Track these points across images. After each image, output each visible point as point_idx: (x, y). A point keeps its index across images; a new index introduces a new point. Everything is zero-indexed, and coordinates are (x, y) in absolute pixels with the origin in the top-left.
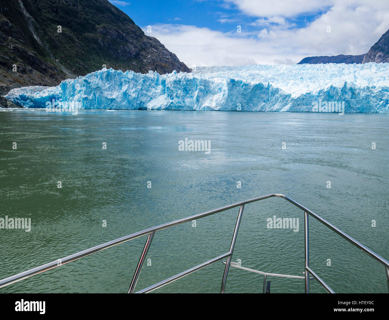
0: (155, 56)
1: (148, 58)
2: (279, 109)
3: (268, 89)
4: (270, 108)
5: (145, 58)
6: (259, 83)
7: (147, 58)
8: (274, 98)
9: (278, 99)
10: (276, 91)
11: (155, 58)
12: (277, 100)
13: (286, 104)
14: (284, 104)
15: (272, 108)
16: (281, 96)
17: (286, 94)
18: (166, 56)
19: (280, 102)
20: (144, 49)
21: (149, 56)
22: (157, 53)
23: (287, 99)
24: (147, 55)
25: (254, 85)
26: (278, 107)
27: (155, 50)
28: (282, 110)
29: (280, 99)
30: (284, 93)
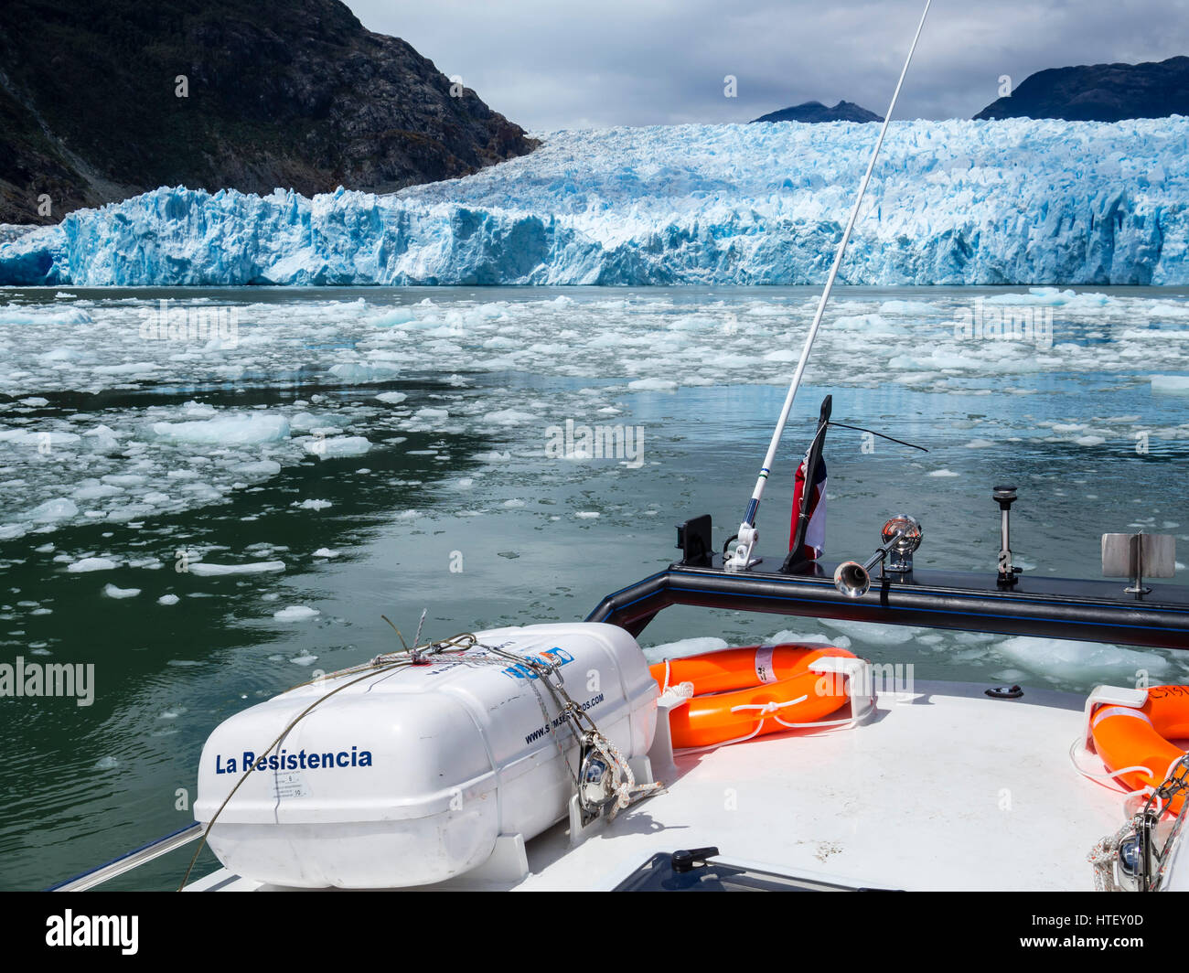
0: (383, 106)
1: (359, 117)
2: (575, 279)
3: (551, 230)
4: (557, 276)
5: (349, 115)
6: (529, 217)
7: (356, 115)
8: (565, 253)
9: (575, 254)
10: (568, 236)
11: (382, 115)
12: (570, 256)
13: (591, 267)
14: (586, 267)
15: (560, 276)
16: (580, 247)
17: (590, 243)
18: (427, 103)
19: (579, 261)
20: (348, 87)
21: (364, 110)
22: (393, 96)
23: (592, 253)
24: (355, 108)
25: (515, 223)
26: (574, 275)
27: (388, 88)
28: (583, 281)
29: (578, 254)
30: (585, 239)
